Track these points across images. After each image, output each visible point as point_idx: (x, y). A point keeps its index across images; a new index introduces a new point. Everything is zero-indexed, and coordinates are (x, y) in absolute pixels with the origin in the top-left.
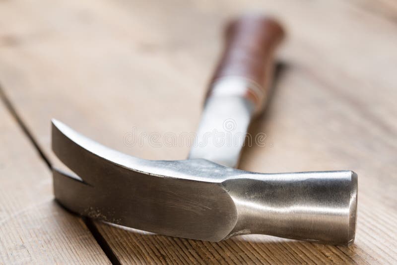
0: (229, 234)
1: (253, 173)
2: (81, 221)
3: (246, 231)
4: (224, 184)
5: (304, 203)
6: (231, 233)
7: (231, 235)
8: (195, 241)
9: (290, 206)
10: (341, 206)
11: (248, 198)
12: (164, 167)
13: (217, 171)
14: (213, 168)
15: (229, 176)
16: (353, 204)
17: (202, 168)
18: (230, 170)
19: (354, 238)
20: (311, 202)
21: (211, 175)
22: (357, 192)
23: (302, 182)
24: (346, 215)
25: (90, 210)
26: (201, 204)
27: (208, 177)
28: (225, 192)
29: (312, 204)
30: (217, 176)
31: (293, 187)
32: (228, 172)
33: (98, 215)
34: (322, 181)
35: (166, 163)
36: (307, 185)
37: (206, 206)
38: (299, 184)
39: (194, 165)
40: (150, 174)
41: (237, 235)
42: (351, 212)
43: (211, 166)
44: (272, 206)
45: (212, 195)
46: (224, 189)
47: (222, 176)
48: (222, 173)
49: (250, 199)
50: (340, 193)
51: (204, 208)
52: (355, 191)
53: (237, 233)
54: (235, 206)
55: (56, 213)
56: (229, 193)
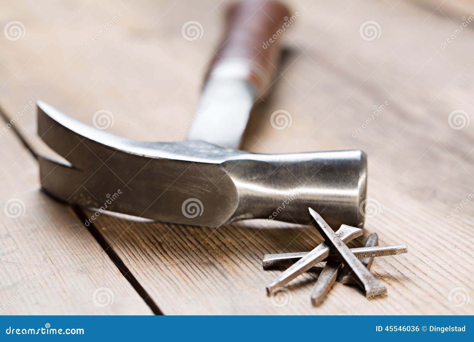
0: (230, 219)
1: (255, 153)
2: (70, 210)
3: (248, 215)
4: (224, 165)
5: (309, 184)
6: (232, 217)
7: (232, 220)
8: (193, 227)
9: (295, 187)
10: (349, 187)
11: (250, 179)
12: (159, 149)
13: (216, 152)
14: (211, 149)
15: (229, 156)
16: (362, 185)
17: (200, 149)
18: (230, 151)
19: (363, 222)
20: (318, 182)
21: (210, 156)
22: (367, 172)
23: (308, 162)
24: (354, 197)
25: (80, 198)
26: (199, 187)
27: (207, 158)
28: (225, 173)
29: (318, 186)
30: (216, 156)
31: (298, 167)
32: (227, 153)
33: (89, 202)
34: (329, 161)
35: (161, 145)
36: (313, 165)
37: (205, 188)
38: (304, 164)
39: (192, 146)
40: (144, 155)
41: (238, 220)
42: (360, 193)
43: (210, 147)
44: (275, 188)
45: (211, 176)
46: (223, 169)
47: (222, 156)
48: (222, 153)
49: (252, 181)
50: (349, 173)
51: (202, 191)
52: (364, 170)
53: (238, 217)
54: (235, 188)
55: (43, 202)
56: (229, 174)
